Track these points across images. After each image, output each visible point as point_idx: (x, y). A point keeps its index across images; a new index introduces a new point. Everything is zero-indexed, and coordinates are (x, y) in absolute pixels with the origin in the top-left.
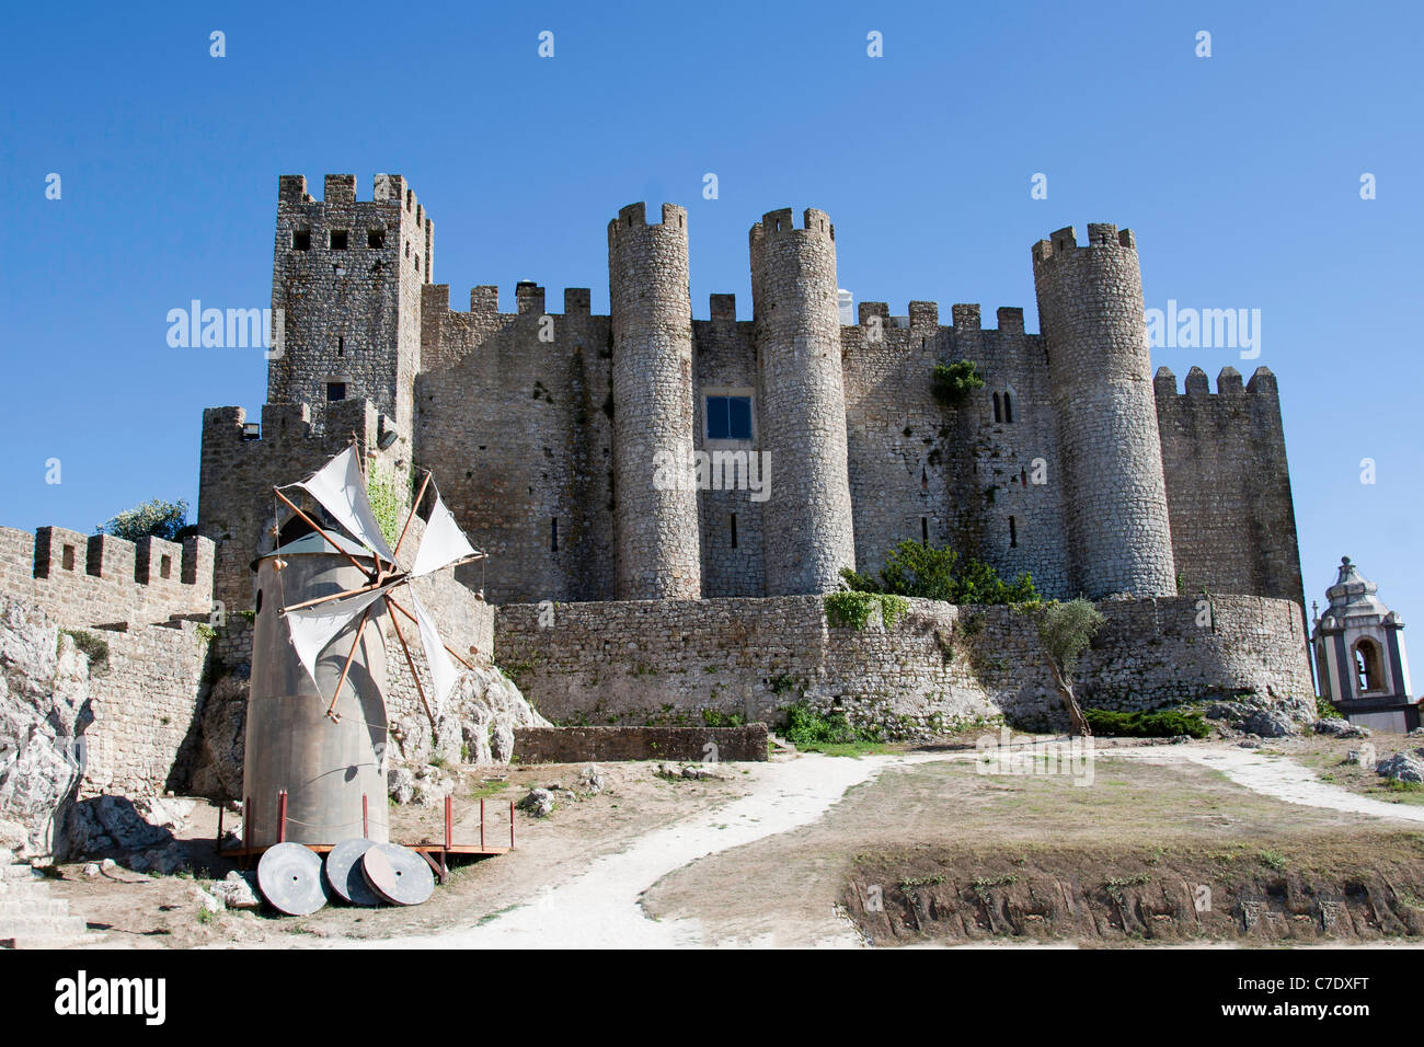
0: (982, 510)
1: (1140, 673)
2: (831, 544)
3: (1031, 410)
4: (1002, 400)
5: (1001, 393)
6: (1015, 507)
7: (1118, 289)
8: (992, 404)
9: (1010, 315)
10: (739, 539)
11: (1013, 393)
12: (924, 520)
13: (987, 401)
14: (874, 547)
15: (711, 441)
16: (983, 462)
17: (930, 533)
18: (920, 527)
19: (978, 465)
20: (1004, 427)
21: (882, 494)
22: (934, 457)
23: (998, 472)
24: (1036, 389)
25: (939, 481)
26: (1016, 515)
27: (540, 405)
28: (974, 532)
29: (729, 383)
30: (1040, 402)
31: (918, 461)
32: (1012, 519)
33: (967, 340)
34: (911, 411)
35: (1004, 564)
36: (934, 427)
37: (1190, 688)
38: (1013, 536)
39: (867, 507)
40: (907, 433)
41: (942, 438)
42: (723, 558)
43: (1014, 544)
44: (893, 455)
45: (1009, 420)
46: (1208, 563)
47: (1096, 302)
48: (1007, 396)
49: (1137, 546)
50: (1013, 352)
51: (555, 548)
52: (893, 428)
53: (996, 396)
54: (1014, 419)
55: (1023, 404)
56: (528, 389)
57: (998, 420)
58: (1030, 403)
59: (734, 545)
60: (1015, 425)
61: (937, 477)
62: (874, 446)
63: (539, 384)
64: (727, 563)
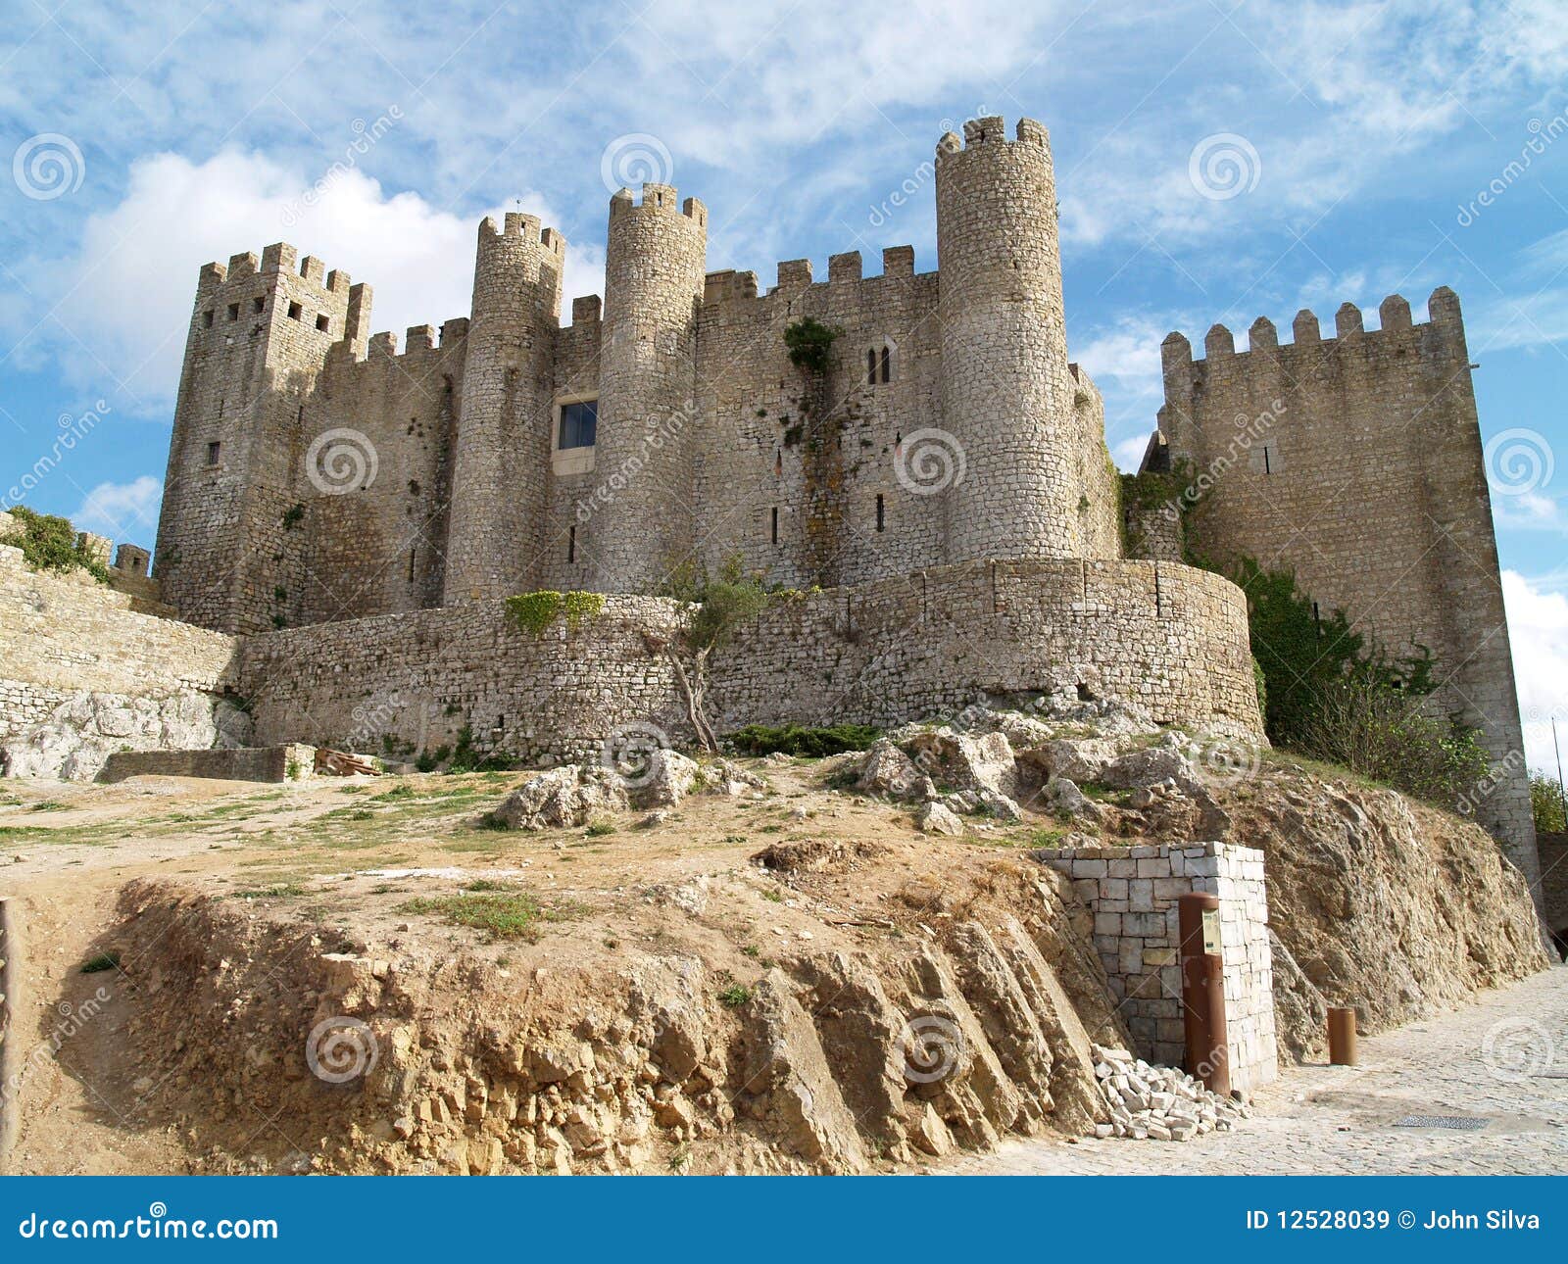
0: (844, 491)
1: (899, 674)
2: (628, 547)
3: (912, 364)
4: (878, 357)
5: (878, 349)
6: (885, 483)
7: (997, 192)
8: (866, 364)
9: (898, 257)
10: (576, 554)
11: (893, 348)
12: (775, 511)
13: (860, 361)
14: (715, 547)
15: (559, 452)
16: (849, 436)
17: (780, 525)
18: (769, 519)
19: (843, 439)
20: (879, 389)
21: (729, 486)
22: (792, 438)
23: (866, 444)
24: (921, 337)
25: (796, 462)
26: (886, 494)
27: (412, 439)
28: (832, 518)
29: (582, 388)
30: (926, 352)
31: (773, 442)
32: (880, 498)
33: (840, 295)
34: (768, 387)
35: (865, 554)
36: (794, 401)
37: (957, 692)
38: (880, 519)
39: (710, 503)
40: (762, 414)
41: (801, 413)
42: (558, 574)
43: (880, 528)
44: (745, 440)
45: (886, 379)
46: (1360, 545)
47: (968, 214)
48: (886, 351)
49: (998, 511)
50: (896, 298)
51: (411, 579)
52: (746, 410)
53: (872, 353)
54: (891, 378)
55: (903, 357)
56: (404, 427)
57: (872, 380)
58: (913, 355)
59: (571, 559)
60: (891, 384)
61: (793, 459)
62: (724, 433)
63: (414, 420)
64: (563, 580)
